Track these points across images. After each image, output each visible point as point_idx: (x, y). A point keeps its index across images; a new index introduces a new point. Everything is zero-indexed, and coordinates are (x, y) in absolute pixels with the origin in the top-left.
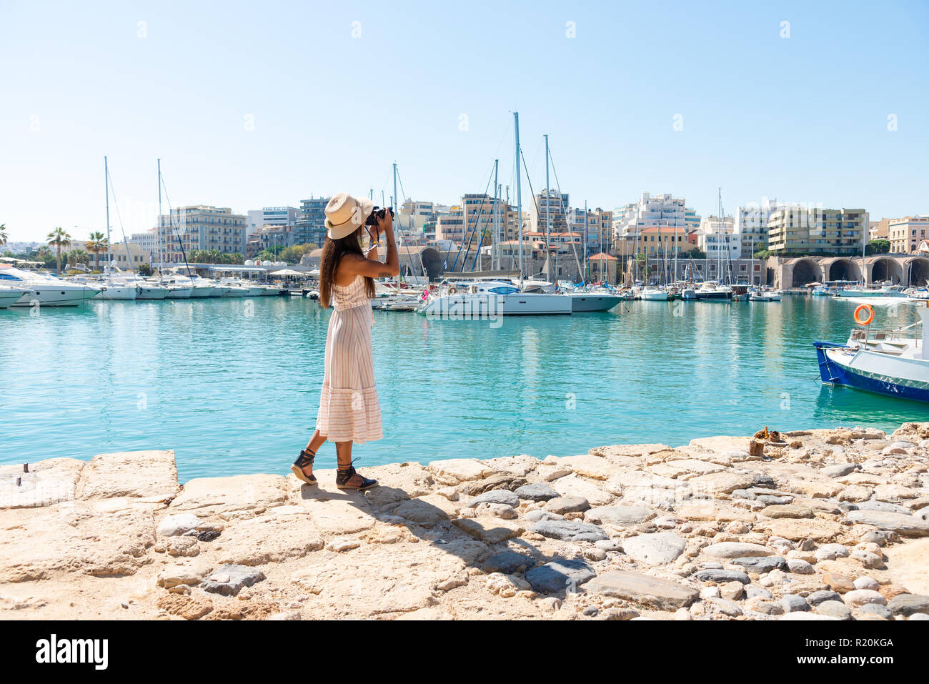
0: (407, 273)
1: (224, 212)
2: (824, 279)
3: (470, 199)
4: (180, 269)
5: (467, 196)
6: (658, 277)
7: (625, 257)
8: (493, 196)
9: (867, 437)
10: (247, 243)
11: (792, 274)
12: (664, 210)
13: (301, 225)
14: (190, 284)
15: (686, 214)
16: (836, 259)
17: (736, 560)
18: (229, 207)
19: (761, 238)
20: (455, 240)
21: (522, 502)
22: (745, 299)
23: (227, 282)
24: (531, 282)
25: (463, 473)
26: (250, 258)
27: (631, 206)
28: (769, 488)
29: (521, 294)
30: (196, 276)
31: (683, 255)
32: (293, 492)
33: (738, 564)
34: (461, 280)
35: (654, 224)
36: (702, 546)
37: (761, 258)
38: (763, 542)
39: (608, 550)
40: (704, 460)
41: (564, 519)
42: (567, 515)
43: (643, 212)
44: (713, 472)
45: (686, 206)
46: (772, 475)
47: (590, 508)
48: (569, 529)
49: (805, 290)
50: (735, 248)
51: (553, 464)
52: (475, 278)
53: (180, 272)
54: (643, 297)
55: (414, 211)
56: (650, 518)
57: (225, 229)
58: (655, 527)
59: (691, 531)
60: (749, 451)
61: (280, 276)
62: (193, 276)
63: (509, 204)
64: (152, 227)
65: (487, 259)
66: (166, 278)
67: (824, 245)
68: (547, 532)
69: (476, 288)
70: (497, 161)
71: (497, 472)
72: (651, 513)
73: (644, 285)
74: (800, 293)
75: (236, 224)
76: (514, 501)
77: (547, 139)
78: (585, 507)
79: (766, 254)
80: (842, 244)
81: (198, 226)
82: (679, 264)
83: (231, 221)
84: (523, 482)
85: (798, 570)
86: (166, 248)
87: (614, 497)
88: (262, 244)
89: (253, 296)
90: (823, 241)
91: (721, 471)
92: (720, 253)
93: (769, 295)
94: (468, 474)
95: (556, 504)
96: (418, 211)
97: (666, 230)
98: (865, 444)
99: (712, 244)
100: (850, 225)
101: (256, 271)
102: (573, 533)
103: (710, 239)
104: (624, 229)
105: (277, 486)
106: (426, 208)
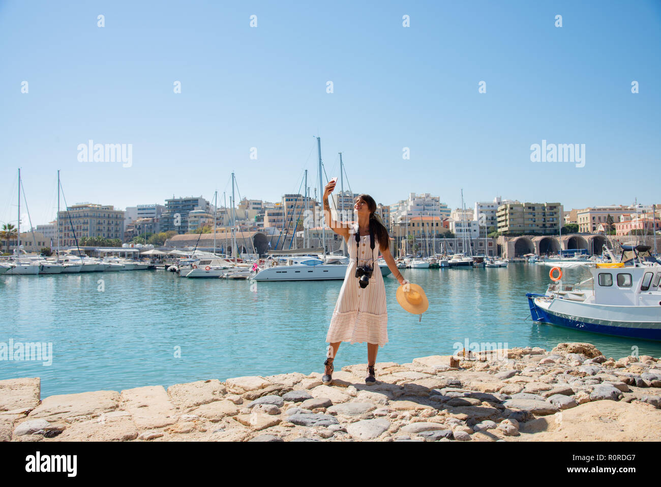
0: (242, 252)
1: (108, 209)
2: (536, 252)
3: (289, 198)
4: (73, 251)
5: (287, 196)
6: (422, 252)
7: (399, 238)
8: (304, 196)
9: (533, 353)
10: (125, 231)
11: (514, 248)
12: (426, 205)
13: (165, 218)
14: (80, 262)
15: (441, 207)
16: (543, 237)
17: (420, 433)
18: (112, 205)
19: (492, 223)
20: (278, 227)
21: (286, 403)
22: (483, 265)
23: (108, 260)
24: (332, 256)
25: (249, 386)
26: (127, 242)
27: (403, 202)
28: (457, 388)
29: (325, 265)
30: (85, 256)
31: (440, 236)
32: (124, 402)
33: (422, 435)
34: (282, 256)
35: (419, 214)
36: (401, 426)
37: (493, 237)
38: (442, 422)
39: (336, 431)
40: (419, 372)
41: (312, 413)
42: (314, 410)
43: (411, 206)
44: (422, 378)
45: (441, 202)
46: (461, 380)
47: (332, 405)
48: (312, 419)
49: (523, 259)
50: (475, 231)
51: (314, 377)
52: (292, 254)
53: (73, 253)
54: (412, 266)
55: (248, 207)
56: (371, 410)
57: (109, 221)
58: (373, 415)
59: (396, 417)
60: (450, 364)
61: (149, 255)
62: (82, 256)
63: (317, 201)
64: (53, 221)
65: (300, 240)
66: (62, 258)
67: (534, 228)
68: (296, 421)
69: (292, 261)
70: (306, 171)
71: (273, 384)
72: (373, 406)
73: (412, 257)
74: (520, 261)
75: (117, 218)
76: (279, 403)
77: (341, 156)
78: (328, 404)
79: (496, 234)
80: (546, 227)
81: (89, 219)
82: (436, 242)
83: (113, 215)
84: (290, 390)
85: (460, 438)
86: (63, 235)
87: (350, 397)
88: (136, 232)
89: (127, 270)
90: (534, 225)
91: (427, 378)
92: (464, 235)
93: (498, 263)
94: (252, 387)
95: (308, 403)
96: (251, 206)
97: (427, 218)
98: (530, 357)
99: (459, 228)
100: (552, 214)
101: (130, 252)
102: (314, 421)
103: (457, 225)
104: (398, 218)
105: (112, 398)
106: (258, 205)
